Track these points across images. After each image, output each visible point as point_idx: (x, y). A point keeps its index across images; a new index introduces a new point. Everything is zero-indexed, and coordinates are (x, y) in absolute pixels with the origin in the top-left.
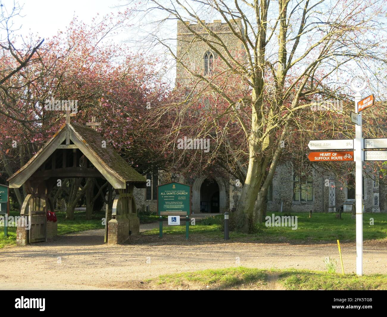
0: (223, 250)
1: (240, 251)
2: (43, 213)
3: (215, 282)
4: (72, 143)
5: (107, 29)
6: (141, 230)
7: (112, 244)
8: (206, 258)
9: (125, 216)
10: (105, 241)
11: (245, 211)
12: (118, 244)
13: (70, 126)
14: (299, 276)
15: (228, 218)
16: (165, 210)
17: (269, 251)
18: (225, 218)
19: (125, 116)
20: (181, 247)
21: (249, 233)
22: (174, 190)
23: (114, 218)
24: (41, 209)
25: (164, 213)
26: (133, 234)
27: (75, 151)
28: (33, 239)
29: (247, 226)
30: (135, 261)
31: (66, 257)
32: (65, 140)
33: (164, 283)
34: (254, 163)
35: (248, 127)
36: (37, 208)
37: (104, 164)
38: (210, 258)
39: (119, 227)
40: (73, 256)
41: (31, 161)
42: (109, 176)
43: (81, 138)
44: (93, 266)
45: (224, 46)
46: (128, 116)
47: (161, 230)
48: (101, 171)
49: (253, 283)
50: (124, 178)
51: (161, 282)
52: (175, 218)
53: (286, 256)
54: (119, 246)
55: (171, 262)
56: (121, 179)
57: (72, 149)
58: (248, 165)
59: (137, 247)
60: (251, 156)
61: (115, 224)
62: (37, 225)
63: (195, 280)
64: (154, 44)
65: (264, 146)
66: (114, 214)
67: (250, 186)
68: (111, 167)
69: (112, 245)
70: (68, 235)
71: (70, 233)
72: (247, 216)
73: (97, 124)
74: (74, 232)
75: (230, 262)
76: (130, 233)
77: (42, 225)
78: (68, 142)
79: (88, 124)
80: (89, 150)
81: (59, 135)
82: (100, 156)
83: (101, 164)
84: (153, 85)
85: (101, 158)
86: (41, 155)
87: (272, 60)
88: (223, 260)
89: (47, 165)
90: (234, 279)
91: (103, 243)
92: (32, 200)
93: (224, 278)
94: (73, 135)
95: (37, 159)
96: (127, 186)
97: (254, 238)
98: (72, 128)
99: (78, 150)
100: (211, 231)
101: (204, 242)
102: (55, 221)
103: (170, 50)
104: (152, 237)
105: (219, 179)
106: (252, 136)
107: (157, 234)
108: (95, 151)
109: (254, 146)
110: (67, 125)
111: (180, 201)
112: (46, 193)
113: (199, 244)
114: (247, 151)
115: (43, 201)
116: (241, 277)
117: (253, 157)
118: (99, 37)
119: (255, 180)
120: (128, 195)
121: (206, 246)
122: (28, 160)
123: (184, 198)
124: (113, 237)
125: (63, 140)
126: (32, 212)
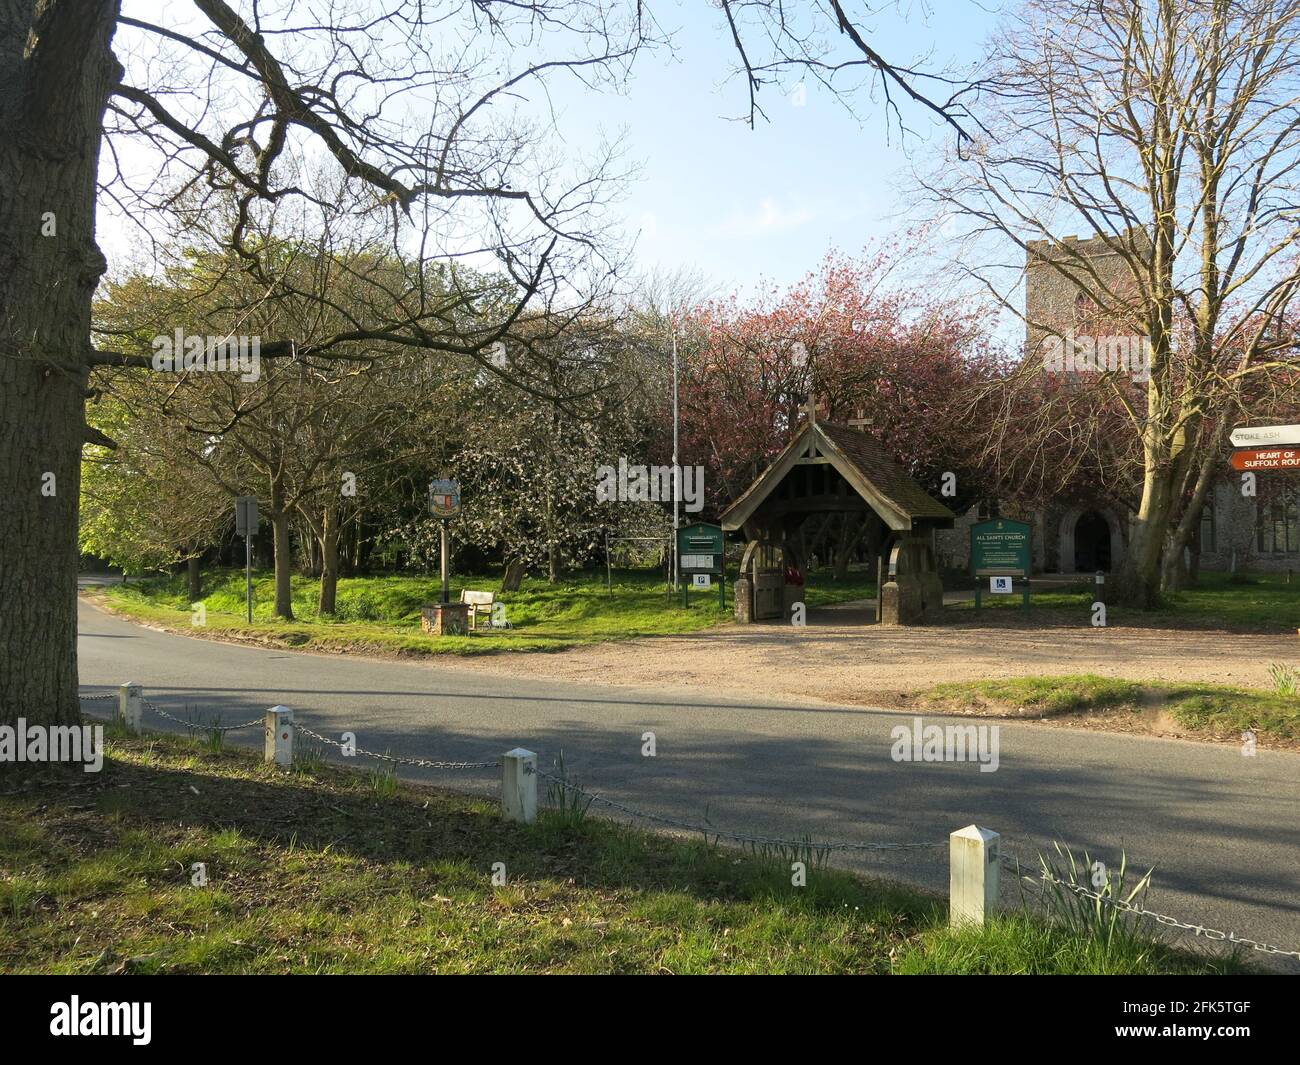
0: (1088, 640)
1: (1122, 643)
2: (778, 570)
3: (1036, 701)
4: (819, 454)
5: (889, 263)
6: (946, 602)
7: (888, 625)
8: (1050, 653)
9: (913, 577)
10: (878, 619)
11: (1139, 569)
12: (899, 623)
13: (816, 426)
14: (1209, 699)
15: (1102, 582)
16: (985, 566)
17: (1181, 645)
18: (1098, 582)
19: (922, 407)
20: (1009, 633)
21: (1147, 609)
22: (1001, 531)
23: (892, 580)
24: (776, 565)
25: (984, 572)
26: (928, 608)
27: (825, 468)
28: (761, 612)
29: (1142, 597)
30: (915, 654)
31: (805, 644)
32: (808, 451)
33: (942, 698)
34: (1155, 481)
35: (1143, 418)
36: (769, 564)
37: (873, 488)
38: (1058, 654)
39: (901, 594)
40: (816, 644)
41: (754, 486)
42: (882, 508)
43: (833, 446)
44: (840, 661)
45: (1090, 269)
46: (926, 407)
47: (978, 602)
48: (868, 501)
49: (1112, 708)
50: (908, 510)
51: (939, 695)
52: (1003, 581)
53: (1212, 655)
54: (902, 627)
55: (981, 659)
56: (903, 514)
57: (822, 465)
58: (1142, 486)
59: (932, 631)
60: (1147, 469)
61: (893, 589)
62: (769, 590)
63: (999, 697)
64: (958, 277)
65: (1174, 451)
66: (892, 572)
67: (1147, 523)
68: (885, 493)
69: (890, 625)
70: (829, 608)
71: (828, 603)
72: (1144, 578)
73: (866, 422)
74: (835, 603)
75: (1092, 663)
76: (924, 605)
77: (776, 590)
78: (812, 454)
79: (851, 422)
80: (847, 465)
81: (798, 443)
82: (866, 475)
83: (867, 488)
84: (975, 354)
85: (869, 478)
86: (771, 475)
87: (1187, 288)
88: (1080, 660)
89: (781, 491)
90: (1075, 699)
91: (875, 622)
92: (759, 550)
93: (1054, 695)
94: (821, 440)
95: (764, 483)
96: (913, 525)
97: (1154, 619)
98: (819, 430)
99: (830, 465)
100: (1072, 605)
101: (1057, 625)
102: (800, 584)
103: (989, 285)
104: (961, 613)
105: (1108, 513)
106: (1150, 430)
107: (970, 609)
108: (858, 466)
109: (1154, 450)
110: (810, 425)
111: (1011, 550)
112: (784, 537)
113: (1047, 628)
114: (1142, 459)
115: (778, 551)
116: (1087, 696)
117: (1151, 471)
118: (876, 278)
119: (1157, 512)
120: (919, 540)
121: (1059, 631)
122: (750, 484)
123: (1019, 546)
124: (890, 613)
125: (805, 450)
126: (758, 569)
